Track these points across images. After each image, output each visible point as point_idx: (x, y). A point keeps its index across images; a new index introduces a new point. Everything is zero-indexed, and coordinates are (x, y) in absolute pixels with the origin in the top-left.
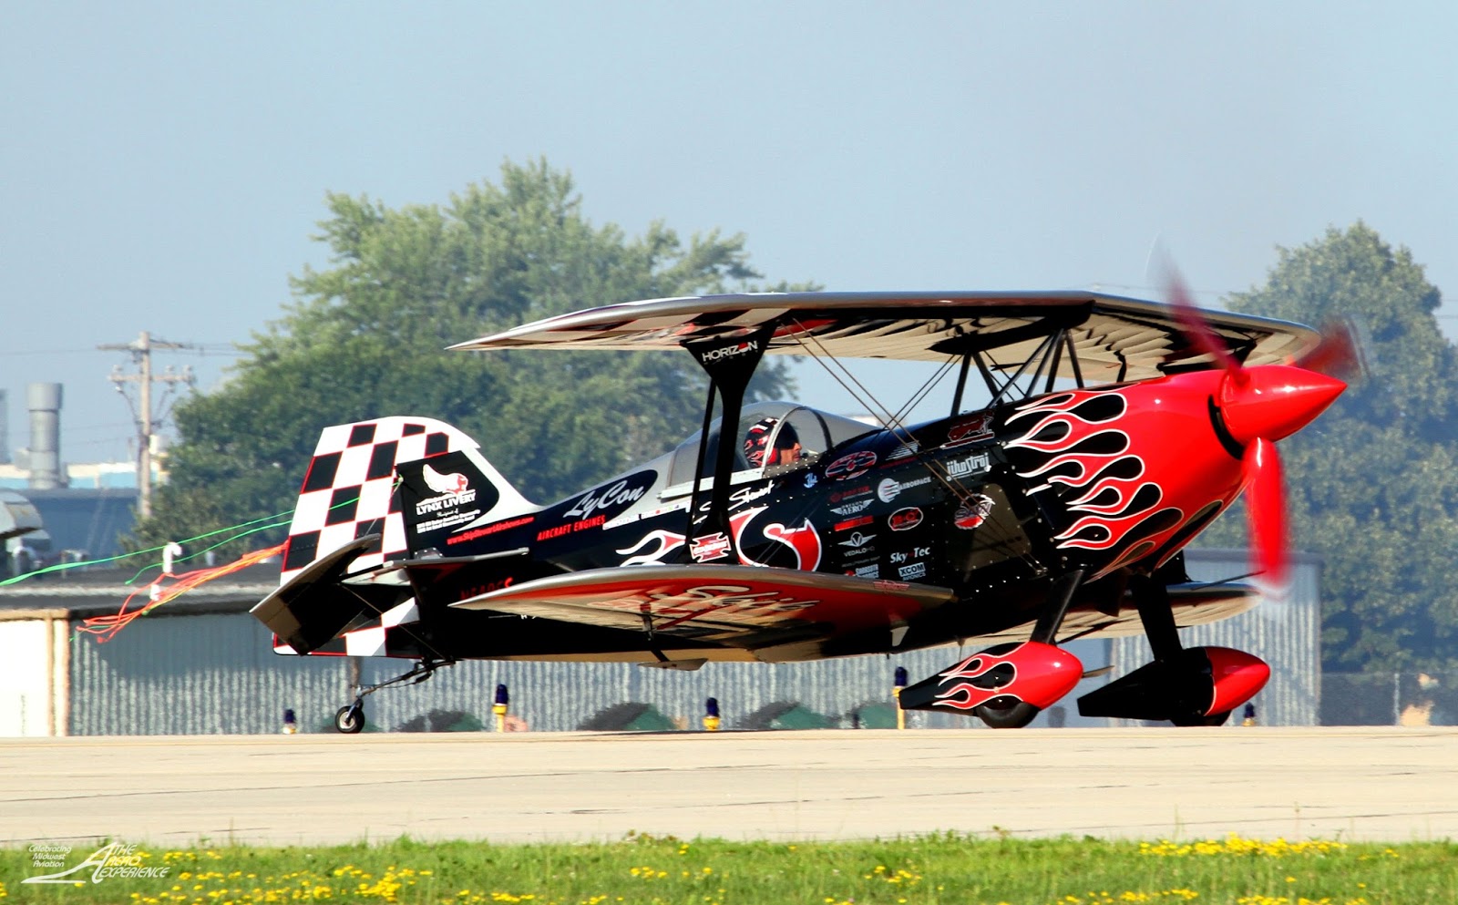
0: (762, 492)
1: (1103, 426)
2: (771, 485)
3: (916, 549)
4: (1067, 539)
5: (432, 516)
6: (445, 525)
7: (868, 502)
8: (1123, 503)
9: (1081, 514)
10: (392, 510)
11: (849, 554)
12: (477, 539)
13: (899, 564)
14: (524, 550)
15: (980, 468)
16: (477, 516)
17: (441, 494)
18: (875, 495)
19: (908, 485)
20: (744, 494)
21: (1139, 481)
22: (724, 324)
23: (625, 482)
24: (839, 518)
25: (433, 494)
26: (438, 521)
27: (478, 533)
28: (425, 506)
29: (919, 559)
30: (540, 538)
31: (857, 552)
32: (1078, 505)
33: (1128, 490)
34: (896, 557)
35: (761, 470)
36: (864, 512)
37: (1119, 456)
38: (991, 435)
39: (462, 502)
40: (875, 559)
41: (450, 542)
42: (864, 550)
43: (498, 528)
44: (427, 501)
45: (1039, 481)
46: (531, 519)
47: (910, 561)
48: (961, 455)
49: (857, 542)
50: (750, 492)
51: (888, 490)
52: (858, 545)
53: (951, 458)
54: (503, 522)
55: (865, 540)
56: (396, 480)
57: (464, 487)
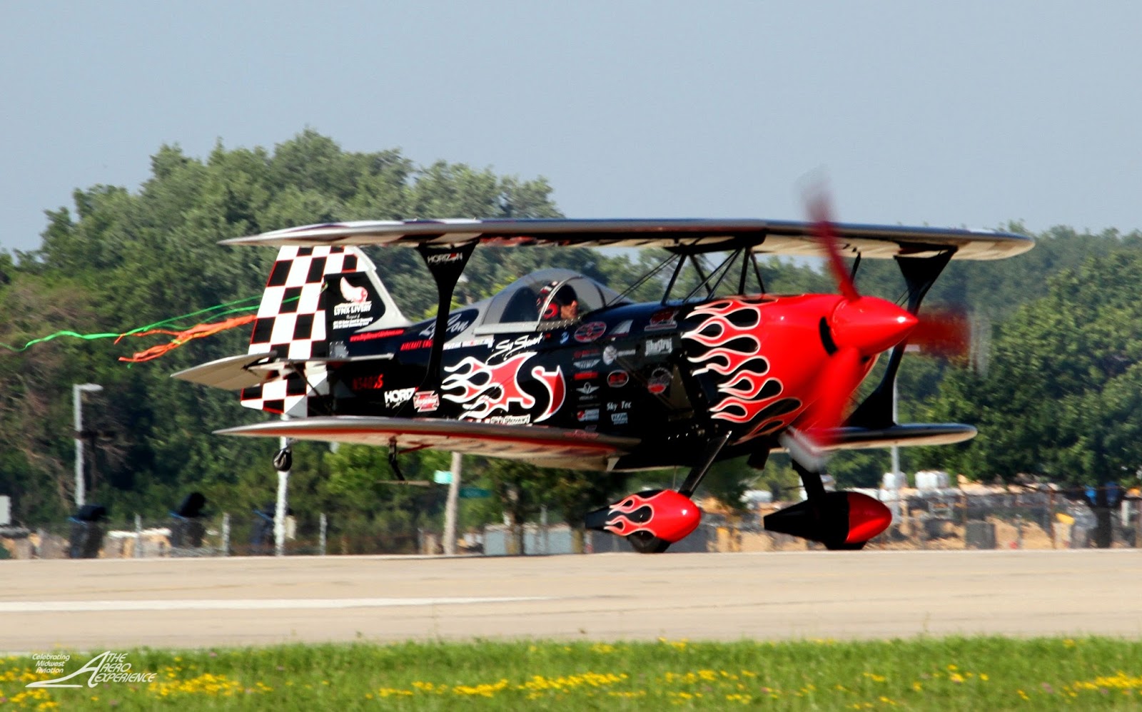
0: (536, 341)
1: (744, 332)
2: (541, 337)
3: (623, 403)
4: (718, 412)
5: (343, 317)
6: (351, 326)
7: (596, 362)
8: (754, 391)
9: (726, 395)
10: (320, 308)
11: (582, 398)
12: (368, 341)
13: (612, 412)
14: (390, 356)
15: (665, 349)
16: (370, 323)
17: (349, 302)
18: (601, 357)
19: (621, 354)
20: (523, 340)
21: (766, 376)
22: (432, 241)
23: (460, 315)
24: (578, 370)
25: (345, 301)
26: (347, 322)
27: (369, 336)
28: (340, 309)
29: (625, 410)
30: (402, 348)
31: (587, 398)
32: (724, 388)
33: (758, 381)
34: (611, 406)
35: (537, 323)
36: (593, 369)
37: (752, 356)
38: (674, 325)
39: (362, 311)
40: (597, 405)
41: (352, 339)
42: (591, 397)
43: (381, 335)
44: (342, 305)
45: (702, 366)
46: (401, 332)
47: (619, 410)
48: (656, 337)
49: (587, 390)
50: (528, 339)
51: (609, 355)
52: (588, 392)
53: (649, 338)
54: (385, 330)
55: (593, 389)
56: (323, 286)
57: (365, 298)
